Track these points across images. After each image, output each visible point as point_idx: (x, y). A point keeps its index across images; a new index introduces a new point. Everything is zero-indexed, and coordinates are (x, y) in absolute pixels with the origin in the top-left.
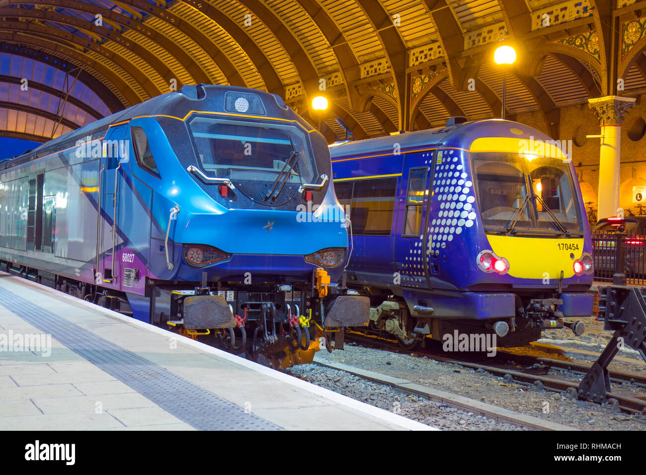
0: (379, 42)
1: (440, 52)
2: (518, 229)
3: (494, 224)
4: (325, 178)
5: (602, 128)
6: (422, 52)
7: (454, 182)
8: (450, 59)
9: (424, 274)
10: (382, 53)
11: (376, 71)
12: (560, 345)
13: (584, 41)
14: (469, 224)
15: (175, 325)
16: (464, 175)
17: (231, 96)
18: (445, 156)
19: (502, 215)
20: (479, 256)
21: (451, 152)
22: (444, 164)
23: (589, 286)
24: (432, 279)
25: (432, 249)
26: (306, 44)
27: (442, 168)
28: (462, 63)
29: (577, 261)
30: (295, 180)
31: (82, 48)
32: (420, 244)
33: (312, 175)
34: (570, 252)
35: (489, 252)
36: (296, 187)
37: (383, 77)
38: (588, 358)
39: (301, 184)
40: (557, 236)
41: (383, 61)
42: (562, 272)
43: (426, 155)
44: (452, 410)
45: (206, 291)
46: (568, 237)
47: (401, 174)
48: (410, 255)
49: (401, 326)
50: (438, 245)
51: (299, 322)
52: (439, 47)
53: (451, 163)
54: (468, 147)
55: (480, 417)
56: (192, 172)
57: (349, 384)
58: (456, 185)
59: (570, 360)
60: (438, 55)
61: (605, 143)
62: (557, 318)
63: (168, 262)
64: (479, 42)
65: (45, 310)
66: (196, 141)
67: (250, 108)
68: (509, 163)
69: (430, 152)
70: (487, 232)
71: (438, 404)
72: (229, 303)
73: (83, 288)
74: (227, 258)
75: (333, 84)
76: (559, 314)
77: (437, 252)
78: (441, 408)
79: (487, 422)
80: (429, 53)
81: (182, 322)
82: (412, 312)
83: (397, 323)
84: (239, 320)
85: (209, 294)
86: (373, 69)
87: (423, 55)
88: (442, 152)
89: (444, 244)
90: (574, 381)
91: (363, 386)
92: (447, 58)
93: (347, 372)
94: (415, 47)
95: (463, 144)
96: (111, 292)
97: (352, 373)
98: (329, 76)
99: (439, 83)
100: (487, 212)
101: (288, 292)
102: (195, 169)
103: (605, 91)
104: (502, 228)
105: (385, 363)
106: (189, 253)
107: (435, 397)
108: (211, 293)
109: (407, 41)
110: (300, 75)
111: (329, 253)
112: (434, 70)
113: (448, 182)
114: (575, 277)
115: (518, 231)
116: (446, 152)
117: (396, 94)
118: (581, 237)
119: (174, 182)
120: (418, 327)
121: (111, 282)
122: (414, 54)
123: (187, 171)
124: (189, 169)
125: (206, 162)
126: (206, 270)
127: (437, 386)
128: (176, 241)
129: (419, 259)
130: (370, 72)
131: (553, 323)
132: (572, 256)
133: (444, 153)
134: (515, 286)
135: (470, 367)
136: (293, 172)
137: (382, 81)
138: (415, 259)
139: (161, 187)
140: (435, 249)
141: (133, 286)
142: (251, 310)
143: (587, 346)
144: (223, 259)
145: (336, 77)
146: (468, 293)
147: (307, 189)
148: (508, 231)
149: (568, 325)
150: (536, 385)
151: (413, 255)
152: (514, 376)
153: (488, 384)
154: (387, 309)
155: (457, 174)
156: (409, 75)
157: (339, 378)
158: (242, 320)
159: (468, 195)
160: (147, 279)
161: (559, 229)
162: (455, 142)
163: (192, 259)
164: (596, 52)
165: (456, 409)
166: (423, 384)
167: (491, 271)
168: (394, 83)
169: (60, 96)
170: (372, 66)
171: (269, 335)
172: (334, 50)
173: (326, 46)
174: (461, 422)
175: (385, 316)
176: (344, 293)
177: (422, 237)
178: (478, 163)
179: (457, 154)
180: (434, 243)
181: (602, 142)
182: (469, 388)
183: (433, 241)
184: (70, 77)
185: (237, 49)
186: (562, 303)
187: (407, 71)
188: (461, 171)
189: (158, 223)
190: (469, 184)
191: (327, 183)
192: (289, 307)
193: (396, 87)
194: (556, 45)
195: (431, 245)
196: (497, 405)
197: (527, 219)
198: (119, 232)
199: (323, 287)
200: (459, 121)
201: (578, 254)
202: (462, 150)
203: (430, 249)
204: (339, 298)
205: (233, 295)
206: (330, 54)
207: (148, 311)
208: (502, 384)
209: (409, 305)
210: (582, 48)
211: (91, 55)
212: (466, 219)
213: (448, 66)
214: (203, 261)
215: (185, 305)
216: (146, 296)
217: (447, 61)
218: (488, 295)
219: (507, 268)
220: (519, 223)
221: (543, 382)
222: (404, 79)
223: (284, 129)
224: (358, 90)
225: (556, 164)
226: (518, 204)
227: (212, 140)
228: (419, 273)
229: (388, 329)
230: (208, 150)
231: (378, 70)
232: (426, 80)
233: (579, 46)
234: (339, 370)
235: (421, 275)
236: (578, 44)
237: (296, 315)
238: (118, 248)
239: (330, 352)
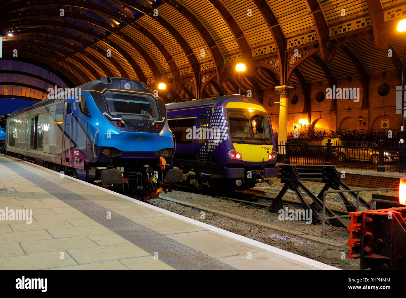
0: (187, 61)
1: (213, 66)
2: (245, 141)
3: (236, 139)
4: (164, 118)
5: (281, 99)
6: (206, 65)
7: (219, 121)
8: (218, 68)
9: (206, 160)
10: (189, 65)
11: (186, 73)
12: (263, 189)
13: (273, 62)
14: (225, 139)
15: (97, 182)
16: (223, 118)
17: (122, 82)
18: (215, 110)
19: (239, 135)
20: (229, 152)
21: (218, 108)
22: (215, 113)
23: (275, 164)
24: (210, 162)
25: (210, 149)
26: (156, 60)
27: (214, 115)
28: (223, 71)
29: (270, 154)
30: (151, 119)
31: (56, 60)
32: (205, 147)
33: (158, 117)
34: (267, 150)
35: (234, 150)
36: (151, 122)
37: (189, 75)
38: (274, 195)
39: (153, 121)
40: (262, 144)
41: (189, 69)
42: (264, 159)
43: (207, 109)
44: (218, 217)
45: (112, 167)
46: (266, 144)
47: (197, 117)
48: (200, 152)
49: (196, 182)
50: (212, 147)
51: (152, 181)
52: (213, 63)
53: (218, 112)
54: (225, 106)
55: (229, 220)
56: (105, 115)
57: (173, 207)
58: (220, 122)
59: (267, 196)
60: (213, 67)
61: (282, 105)
62: (262, 178)
63: (94, 154)
64: (230, 61)
65: (39, 176)
66: (107, 102)
67: (131, 87)
68: (242, 113)
69: (209, 108)
70: (233, 142)
71: (212, 215)
72: (121, 172)
73: (56, 166)
74: (121, 153)
75: (168, 78)
76: (263, 176)
77: (212, 150)
78: (213, 216)
79: (232, 222)
80: (209, 66)
81: (100, 181)
82: (201, 176)
83: (195, 181)
84: (126, 180)
85: (112, 169)
86: (185, 72)
87: (206, 66)
88: (214, 108)
89: (215, 147)
90: (269, 204)
91: (180, 207)
92: (216, 68)
93: (173, 202)
94: (203, 63)
95: (223, 105)
96: (69, 168)
97: (175, 202)
98: (166, 75)
99: (213, 78)
100: (233, 134)
101: (148, 167)
102: (106, 114)
103: (282, 83)
104: (239, 140)
105: (189, 197)
106: (104, 151)
107: (210, 212)
108: (114, 168)
109: (199, 60)
110: (154, 73)
111: (166, 151)
112: (211, 73)
113: (217, 121)
114: (269, 161)
115: (246, 142)
116: (216, 108)
117: (195, 83)
118: (272, 144)
119: (97, 120)
120: (204, 182)
121: (69, 164)
122: (203, 66)
123: (103, 115)
124: (104, 114)
125: (111, 111)
126: (111, 158)
127: (211, 207)
128: (98, 145)
129: (204, 153)
130: (184, 73)
131: (260, 180)
132: (268, 152)
133: (215, 108)
134: (244, 165)
135: (226, 199)
136: (150, 116)
137: (189, 77)
138: (202, 153)
139: (91, 122)
140: (211, 149)
141: (79, 166)
142: (131, 176)
143: (274, 190)
144: (118, 154)
145: (169, 75)
146: (225, 168)
147: (156, 123)
148: (242, 141)
149: (266, 181)
150: (253, 206)
151: (202, 152)
152: (244, 203)
153: (233, 206)
154: (191, 175)
155: (220, 117)
156: (201, 75)
157: (169, 205)
158: (127, 180)
159: (225, 126)
160: (85, 162)
161: (263, 141)
162: (220, 104)
163: (105, 154)
164: (278, 67)
165: (219, 217)
166: (206, 207)
167: (234, 158)
168: (194, 78)
169: (45, 81)
170: (184, 71)
171: (139, 186)
172: (168, 64)
173: (165, 62)
174: (222, 222)
175: (190, 177)
176: (172, 168)
177: (205, 144)
178: (229, 113)
179: (220, 109)
180: (210, 147)
181: (280, 105)
182: (225, 208)
183: (210, 146)
184: (51, 73)
185: (126, 62)
186: (263, 172)
187: (200, 73)
188: (222, 116)
189: (89, 137)
190: (225, 122)
191: (165, 120)
192: (148, 174)
193: (195, 80)
194: (262, 64)
195: (209, 147)
196: (236, 215)
197: (249, 136)
198: (72, 141)
199: (163, 165)
200: (221, 95)
201: (270, 151)
202: (223, 108)
203: (209, 149)
204: (170, 170)
205: (123, 169)
206: (167, 65)
207: (86, 176)
208: (239, 206)
209: (200, 173)
210: (272, 65)
211: (60, 63)
212: (224, 136)
213: (217, 71)
214: (110, 154)
215: (102, 173)
216: (84, 170)
217: (217, 70)
218: (233, 169)
219: (241, 157)
220: (246, 138)
221: (255, 205)
222: (198, 77)
223: (146, 97)
224: (178, 81)
225: (261, 113)
226: (246, 130)
227: (114, 102)
228: (204, 160)
229: (191, 183)
230: (112, 106)
232: (208, 77)
233: (271, 64)
234: (170, 201)
235: (205, 160)
236: (271, 63)
237: (151, 177)
238: (72, 148)
239: (166, 193)
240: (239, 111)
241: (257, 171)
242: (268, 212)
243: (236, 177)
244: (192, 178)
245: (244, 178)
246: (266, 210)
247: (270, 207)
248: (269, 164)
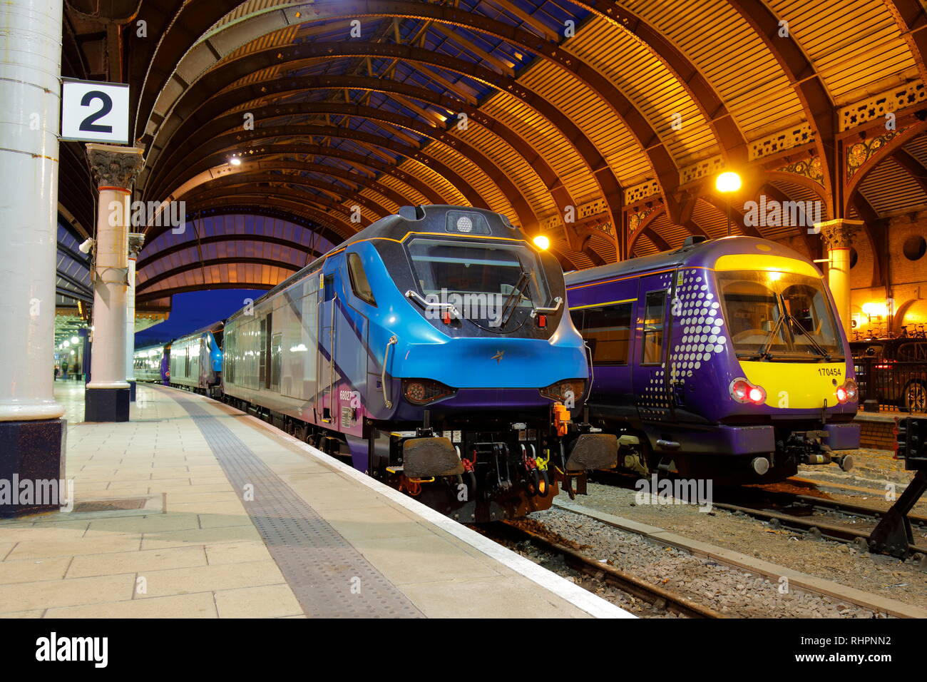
0: (595, 184)
1: (655, 189)
2: (773, 353)
3: (747, 349)
4: (559, 300)
5: (830, 253)
6: (637, 190)
7: (698, 304)
8: (666, 194)
9: (667, 405)
10: (599, 194)
11: (592, 212)
12: (808, 477)
13: (805, 167)
14: (719, 349)
15: (394, 472)
16: (710, 296)
17: (453, 215)
18: (685, 276)
19: (752, 338)
20: (732, 385)
21: (694, 272)
22: (686, 285)
23: (855, 415)
24: (677, 411)
25: (676, 378)
26: (525, 191)
27: (684, 289)
28: (678, 198)
29: (840, 387)
30: (526, 304)
31: (324, 208)
32: (662, 374)
34: (832, 377)
35: (743, 379)
36: (527, 311)
37: (600, 216)
38: (846, 492)
39: (533, 308)
40: (817, 361)
41: (599, 202)
42: (826, 400)
43: (664, 277)
44: (723, 568)
45: (430, 432)
46: (829, 361)
47: (636, 299)
48: (650, 385)
49: (642, 462)
50: (683, 374)
51: (535, 465)
52: (655, 184)
53: (694, 283)
54: (712, 266)
55: (761, 579)
56: (410, 297)
57: (592, 532)
58: (701, 307)
59: (826, 496)
60: (653, 192)
61: (834, 266)
62: (823, 453)
63: (386, 399)
64: (694, 176)
66: (414, 263)
67: (474, 227)
68: (758, 282)
69: (668, 273)
70: (739, 357)
71: (704, 561)
72: (455, 444)
73: (306, 428)
74: (452, 394)
75: (551, 226)
76: (826, 447)
77: (683, 381)
78: (709, 566)
79: (770, 586)
80: (644, 191)
81: (401, 469)
82: (654, 447)
83: (637, 458)
84: (467, 464)
85: (432, 436)
86: (590, 210)
87: (638, 193)
88: (683, 272)
89: (690, 372)
91: (609, 534)
92: (663, 193)
93: (588, 516)
94: (630, 186)
95: (706, 262)
96: (330, 432)
97: (595, 519)
98: (548, 219)
99: (650, 223)
100: (738, 336)
101: (522, 430)
102: (414, 294)
103: (831, 215)
104: (756, 353)
105: (628, 504)
106: (409, 389)
107: (698, 551)
108: (434, 434)
109: (622, 181)
110: (521, 219)
111: (567, 385)
112: (650, 207)
113: (692, 304)
114: (840, 405)
115: (774, 356)
116: (687, 272)
117: (613, 232)
118: (842, 361)
119: (391, 309)
120: (662, 463)
121: (330, 422)
122: (629, 193)
123: (405, 297)
124: (407, 294)
125: (426, 288)
126: (430, 408)
127: (695, 535)
128: (394, 375)
129: (661, 389)
130: (587, 213)
131: (820, 458)
132: (834, 382)
133: (685, 273)
134: (773, 418)
135: (726, 509)
136: (523, 296)
137: (599, 221)
138: (656, 389)
139: (377, 315)
140: (679, 378)
141: (352, 429)
142: (480, 452)
143: (839, 479)
144: (447, 396)
145: (555, 219)
146: (720, 426)
147: (540, 314)
148: (763, 355)
149: (835, 460)
150: (813, 532)
151: (654, 385)
152: (782, 521)
153: (753, 531)
154: (626, 444)
155: (702, 295)
156: (626, 213)
157: (580, 524)
158: (470, 464)
159: (716, 317)
160: (365, 418)
161: (817, 352)
162: (697, 261)
163: (412, 396)
164: (818, 177)
165: (727, 568)
166: (674, 531)
167: (746, 401)
168: (611, 222)
169: (306, 252)
170: (589, 207)
171: (502, 481)
172: (552, 194)
173: (545, 191)
174: (739, 586)
175: (625, 450)
176: (586, 430)
177: (663, 366)
178: (724, 283)
179: (699, 273)
180: (678, 372)
181: (830, 266)
182: (733, 537)
183: (677, 369)
184: (316, 235)
185: (461, 200)
186: (828, 436)
187: (624, 209)
188: (705, 292)
189: (374, 357)
190: (716, 305)
191: (562, 306)
192: (524, 448)
193: (613, 225)
194: (775, 173)
195: (674, 373)
196: (777, 563)
197: (781, 342)
198: (336, 367)
199: (563, 424)
200: (697, 240)
201: (841, 380)
202: (705, 269)
203: (674, 378)
204: (583, 437)
205: (460, 435)
206: (549, 198)
207: (367, 452)
208: (769, 530)
209: (651, 440)
210: (803, 175)
211: (333, 214)
212: (715, 344)
213: (665, 201)
214: (425, 398)
215: (405, 449)
216: (364, 437)
217: (664, 197)
218: (744, 428)
219: (764, 397)
220: (775, 347)
221: (819, 528)
222: (621, 219)
223: (512, 249)
224: (576, 230)
225: (809, 281)
226: (769, 325)
227: (433, 263)
228: (662, 405)
229: (628, 465)
230: (428, 273)
231: (594, 211)
232: (643, 217)
233: (799, 173)
234: (580, 514)
235: (664, 407)
236: (799, 170)
237: (532, 456)
238: (336, 384)
239: (572, 498)
240: (750, 278)
241: (809, 433)
242: (867, 554)
243: (752, 450)
244: (631, 453)
245: (772, 454)
246: (857, 547)
247: (868, 539)
248: (840, 415)
